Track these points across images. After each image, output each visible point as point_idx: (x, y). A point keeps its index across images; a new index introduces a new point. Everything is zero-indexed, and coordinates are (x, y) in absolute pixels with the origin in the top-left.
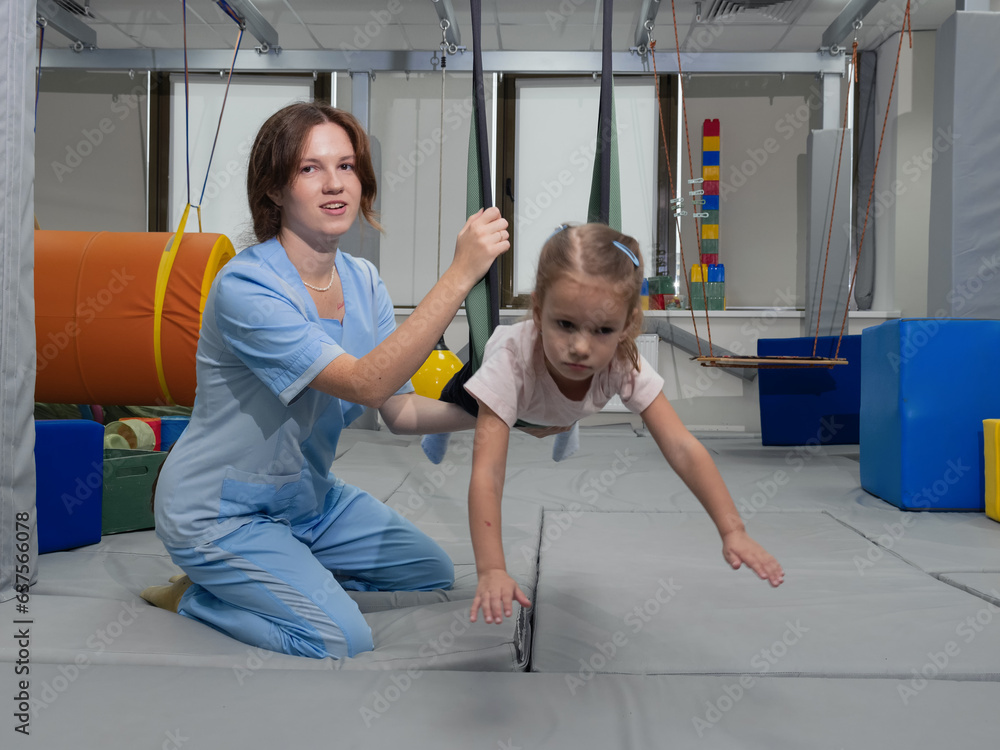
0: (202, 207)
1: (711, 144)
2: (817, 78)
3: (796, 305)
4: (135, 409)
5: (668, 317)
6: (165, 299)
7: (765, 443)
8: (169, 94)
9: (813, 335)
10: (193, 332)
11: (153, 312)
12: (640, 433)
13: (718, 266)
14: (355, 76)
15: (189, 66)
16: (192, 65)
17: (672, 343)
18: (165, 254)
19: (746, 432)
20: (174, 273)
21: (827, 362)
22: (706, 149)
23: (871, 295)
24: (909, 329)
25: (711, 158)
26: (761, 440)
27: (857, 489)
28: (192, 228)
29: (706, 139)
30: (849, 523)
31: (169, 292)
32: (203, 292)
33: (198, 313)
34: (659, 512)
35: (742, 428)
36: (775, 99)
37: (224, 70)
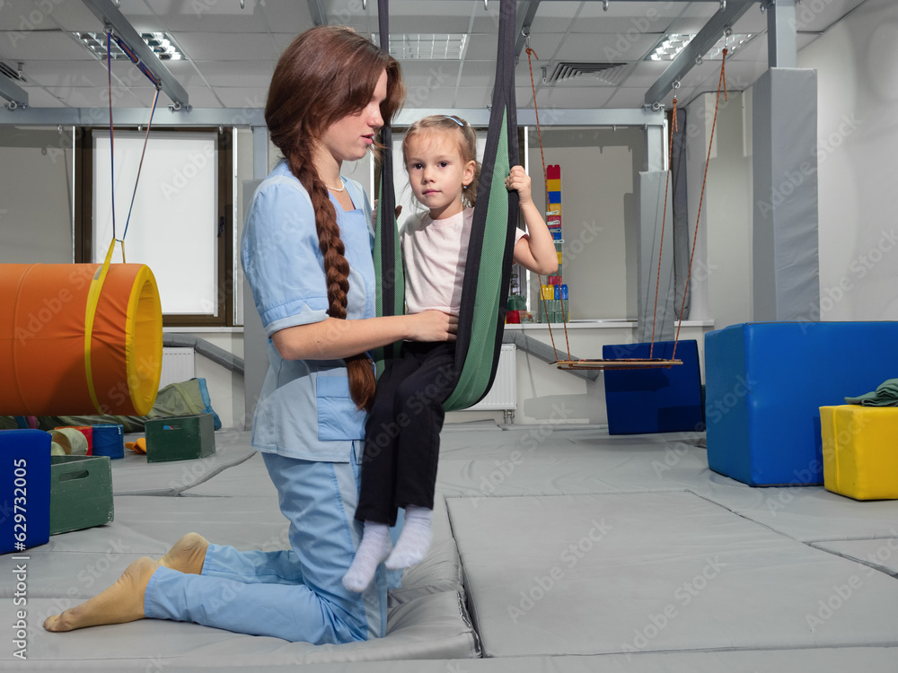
0: (125, 241)
1: (554, 185)
2: (642, 130)
3: (627, 318)
4: (66, 419)
5: (523, 330)
6: (94, 321)
7: (611, 433)
8: (92, 148)
9: (646, 341)
10: (122, 351)
11: (83, 332)
12: (504, 427)
13: (563, 286)
14: (256, 129)
15: (114, 122)
16: (118, 121)
17: (527, 351)
18: (94, 283)
19: (591, 424)
20: (102, 299)
21: (666, 362)
22: (549, 190)
23: (688, 307)
24: (751, 331)
25: (554, 197)
26: (608, 430)
27: (704, 470)
28: (116, 259)
29: (549, 181)
30: (714, 500)
31: (98, 315)
32: (128, 314)
33: (125, 333)
34: (545, 495)
35: (587, 421)
36: (605, 148)
37: (142, 125)
